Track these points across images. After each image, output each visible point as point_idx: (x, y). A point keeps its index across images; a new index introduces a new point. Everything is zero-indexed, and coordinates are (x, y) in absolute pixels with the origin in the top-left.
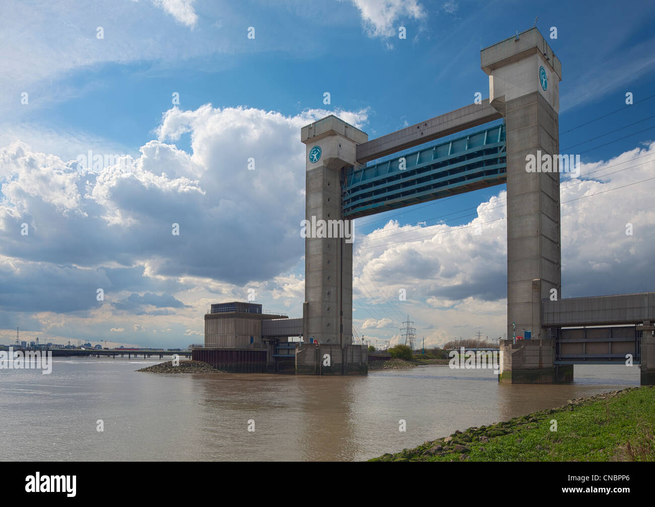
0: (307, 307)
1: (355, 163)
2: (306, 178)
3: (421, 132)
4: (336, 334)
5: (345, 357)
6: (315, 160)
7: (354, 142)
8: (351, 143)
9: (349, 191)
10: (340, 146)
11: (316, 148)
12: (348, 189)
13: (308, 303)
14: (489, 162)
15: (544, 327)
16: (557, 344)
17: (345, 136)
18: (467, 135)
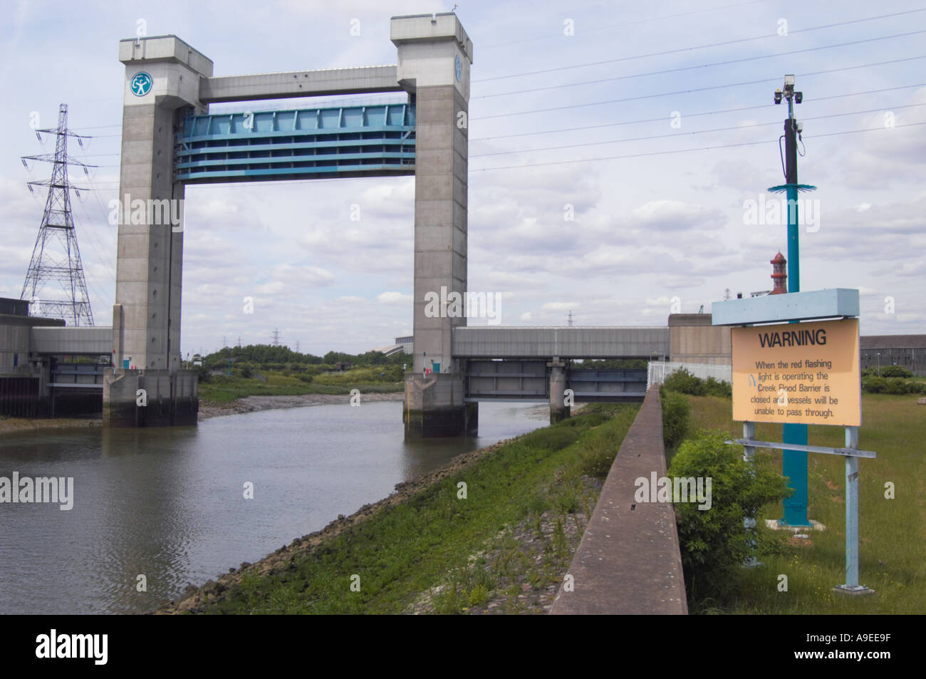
0: (119, 313)
1: (197, 103)
2: (124, 115)
3: (300, 84)
4: (163, 353)
5: (173, 387)
6: (141, 93)
7: (196, 72)
8: (192, 74)
9: (188, 144)
10: (181, 78)
11: (144, 75)
12: (187, 140)
13: (121, 307)
14: (389, 148)
15: (454, 358)
16: (467, 378)
17: (188, 67)
18: (362, 105)
